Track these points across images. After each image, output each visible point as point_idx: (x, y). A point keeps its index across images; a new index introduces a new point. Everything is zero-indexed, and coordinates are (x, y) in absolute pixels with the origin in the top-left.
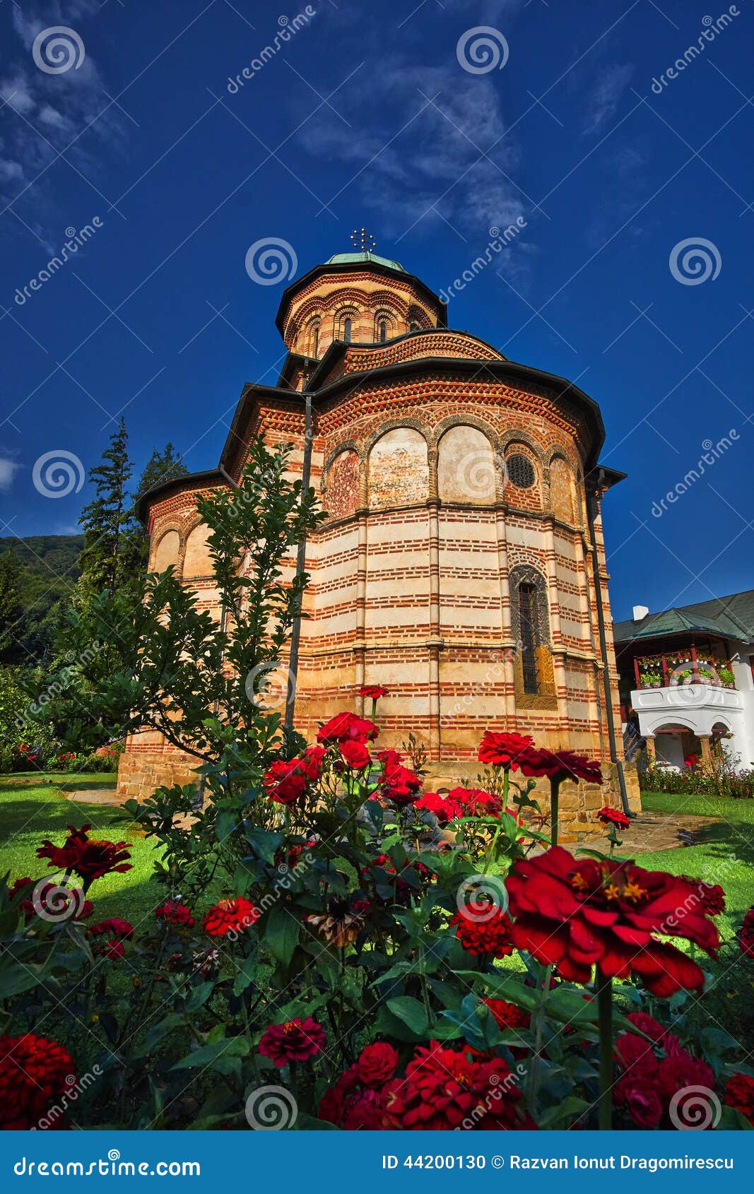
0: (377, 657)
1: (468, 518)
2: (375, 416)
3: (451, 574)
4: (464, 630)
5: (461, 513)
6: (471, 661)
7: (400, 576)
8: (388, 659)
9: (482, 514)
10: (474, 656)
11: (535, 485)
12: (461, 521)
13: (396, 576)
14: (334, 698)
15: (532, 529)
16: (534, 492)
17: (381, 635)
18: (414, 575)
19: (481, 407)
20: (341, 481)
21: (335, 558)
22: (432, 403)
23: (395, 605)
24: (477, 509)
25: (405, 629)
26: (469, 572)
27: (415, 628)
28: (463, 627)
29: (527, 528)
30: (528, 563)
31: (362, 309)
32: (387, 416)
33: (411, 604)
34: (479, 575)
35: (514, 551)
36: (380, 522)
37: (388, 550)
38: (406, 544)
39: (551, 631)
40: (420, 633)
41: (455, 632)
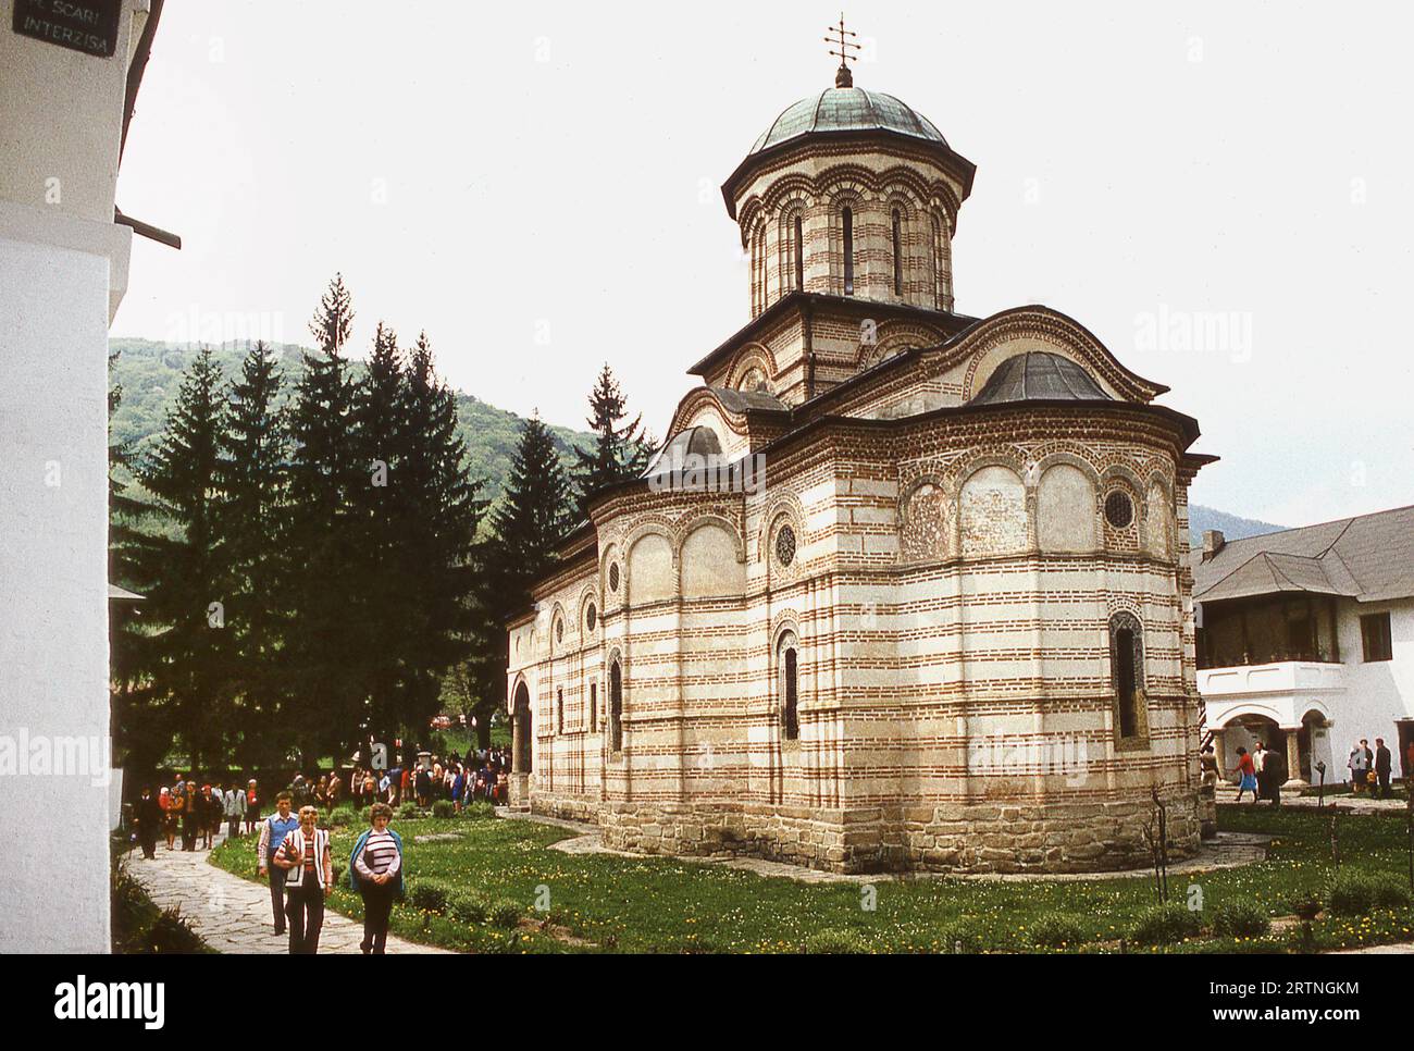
0: (978, 710)
1: (1068, 568)
2: (964, 451)
3: (1052, 627)
4: (1065, 682)
5: (1061, 563)
6: (1073, 711)
7: (1000, 629)
8: (991, 712)
9: (1081, 563)
10: (1075, 706)
11: (1133, 522)
12: (1061, 571)
13: (996, 629)
14: (931, 749)
15: (1129, 571)
16: (1131, 531)
17: (981, 687)
18: (1015, 628)
19: (1081, 444)
20: (924, 520)
21: (922, 604)
22: (1029, 442)
23: (996, 658)
24: (1077, 559)
25: (1007, 683)
26: (1069, 623)
27: (1018, 681)
28: (1065, 679)
29: (1125, 571)
30: (1125, 609)
31: (868, 196)
32: (978, 451)
33: (1013, 658)
34: (1079, 627)
35: (1113, 598)
36: (975, 571)
37: (986, 602)
38: (1004, 596)
39: (1145, 676)
40: (1023, 686)
41: (1057, 684)
